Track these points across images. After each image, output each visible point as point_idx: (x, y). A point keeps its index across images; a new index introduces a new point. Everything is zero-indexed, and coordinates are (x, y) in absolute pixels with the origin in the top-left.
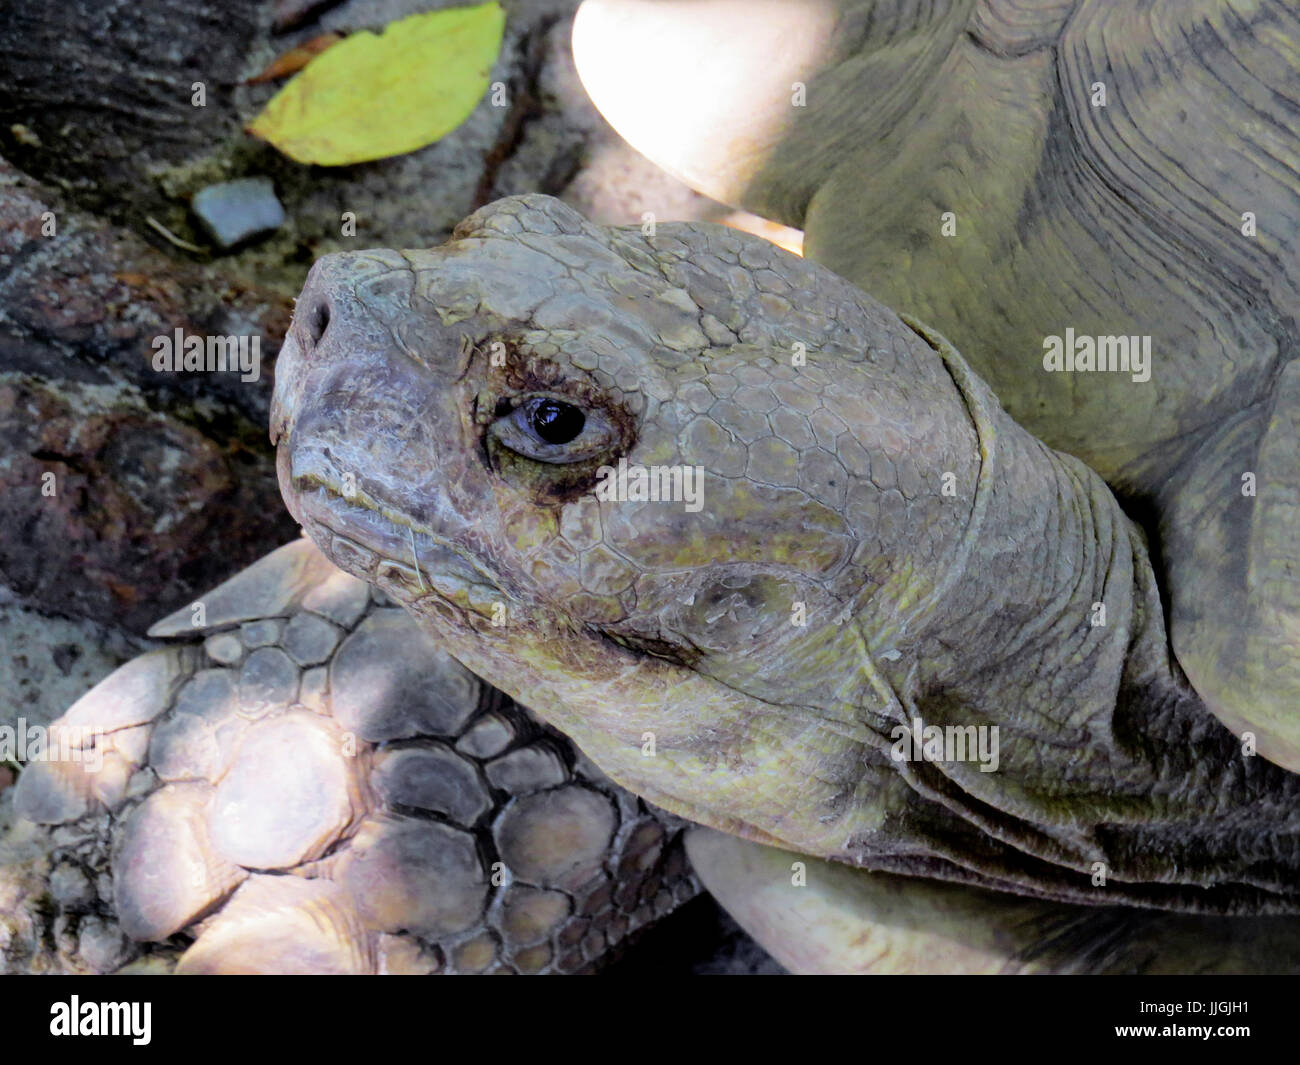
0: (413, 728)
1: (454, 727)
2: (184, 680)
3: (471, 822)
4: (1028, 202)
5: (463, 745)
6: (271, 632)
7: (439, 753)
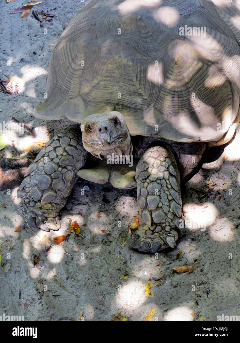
0: (54, 171)
1: (57, 169)
2: (30, 178)
3: (61, 177)
4: (85, 106)
5: (58, 171)
6: (36, 170)
7: (56, 172)
